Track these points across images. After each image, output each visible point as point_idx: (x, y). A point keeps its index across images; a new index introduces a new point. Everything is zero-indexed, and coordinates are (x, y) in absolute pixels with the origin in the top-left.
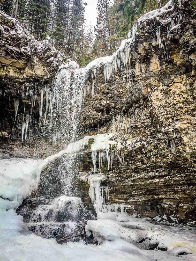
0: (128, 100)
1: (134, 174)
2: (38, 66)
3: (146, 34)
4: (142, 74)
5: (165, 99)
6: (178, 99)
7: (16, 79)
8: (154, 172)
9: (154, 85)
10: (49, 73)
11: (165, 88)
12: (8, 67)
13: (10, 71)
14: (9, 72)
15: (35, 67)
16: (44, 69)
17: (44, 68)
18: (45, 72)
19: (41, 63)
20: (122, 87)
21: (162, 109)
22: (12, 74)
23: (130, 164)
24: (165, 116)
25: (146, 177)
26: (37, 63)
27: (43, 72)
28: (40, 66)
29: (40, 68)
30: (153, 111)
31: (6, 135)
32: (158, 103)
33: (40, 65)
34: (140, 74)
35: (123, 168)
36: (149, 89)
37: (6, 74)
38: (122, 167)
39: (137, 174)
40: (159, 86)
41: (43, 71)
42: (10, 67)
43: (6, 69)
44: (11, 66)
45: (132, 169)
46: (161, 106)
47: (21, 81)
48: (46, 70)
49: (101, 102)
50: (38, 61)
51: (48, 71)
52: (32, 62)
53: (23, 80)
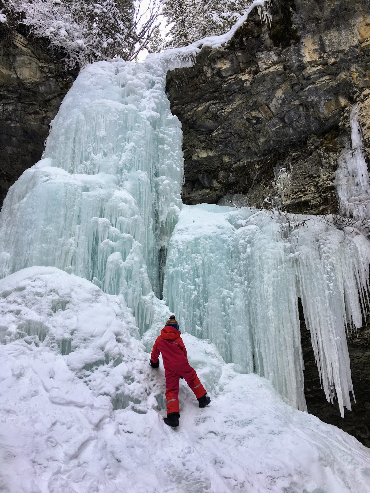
0: (272, 142)
2: (24, 58)
4: (325, 55)
9: (361, 85)
10: (53, 77)
15: (18, 58)
16: (42, 67)
17: (41, 65)
18: (44, 74)
19: (33, 53)
20: (256, 106)
26: (24, 49)
27: (39, 75)
28: (31, 59)
29: (30, 63)
33: (30, 56)
34: (320, 57)
36: (343, 101)
41: (38, 72)
48: (46, 70)
49: (191, 157)
50: (25, 47)
51: (52, 73)
52: (13, 44)
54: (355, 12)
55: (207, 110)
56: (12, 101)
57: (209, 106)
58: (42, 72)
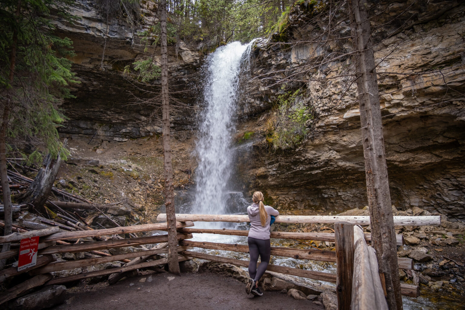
1: (292, 167)
2: (185, 52)
3: (300, 19)
5: (322, 89)
6: (333, 90)
8: (312, 164)
10: (198, 59)
11: (323, 76)
17: (193, 54)
19: (188, 48)
21: (319, 100)
24: (321, 108)
25: (305, 169)
26: (185, 49)
27: (192, 59)
28: (188, 52)
29: (188, 54)
30: (311, 102)
32: (315, 94)
34: (297, 61)
35: (283, 161)
38: (281, 160)
39: (296, 167)
40: (317, 74)
41: (192, 57)
45: (291, 162)
46: (318, 96)
48: (195, 56)
50: (185, 47)
51: (197, 57)
52: (180, 48)
53: (171, 69)
56: (183, 70)
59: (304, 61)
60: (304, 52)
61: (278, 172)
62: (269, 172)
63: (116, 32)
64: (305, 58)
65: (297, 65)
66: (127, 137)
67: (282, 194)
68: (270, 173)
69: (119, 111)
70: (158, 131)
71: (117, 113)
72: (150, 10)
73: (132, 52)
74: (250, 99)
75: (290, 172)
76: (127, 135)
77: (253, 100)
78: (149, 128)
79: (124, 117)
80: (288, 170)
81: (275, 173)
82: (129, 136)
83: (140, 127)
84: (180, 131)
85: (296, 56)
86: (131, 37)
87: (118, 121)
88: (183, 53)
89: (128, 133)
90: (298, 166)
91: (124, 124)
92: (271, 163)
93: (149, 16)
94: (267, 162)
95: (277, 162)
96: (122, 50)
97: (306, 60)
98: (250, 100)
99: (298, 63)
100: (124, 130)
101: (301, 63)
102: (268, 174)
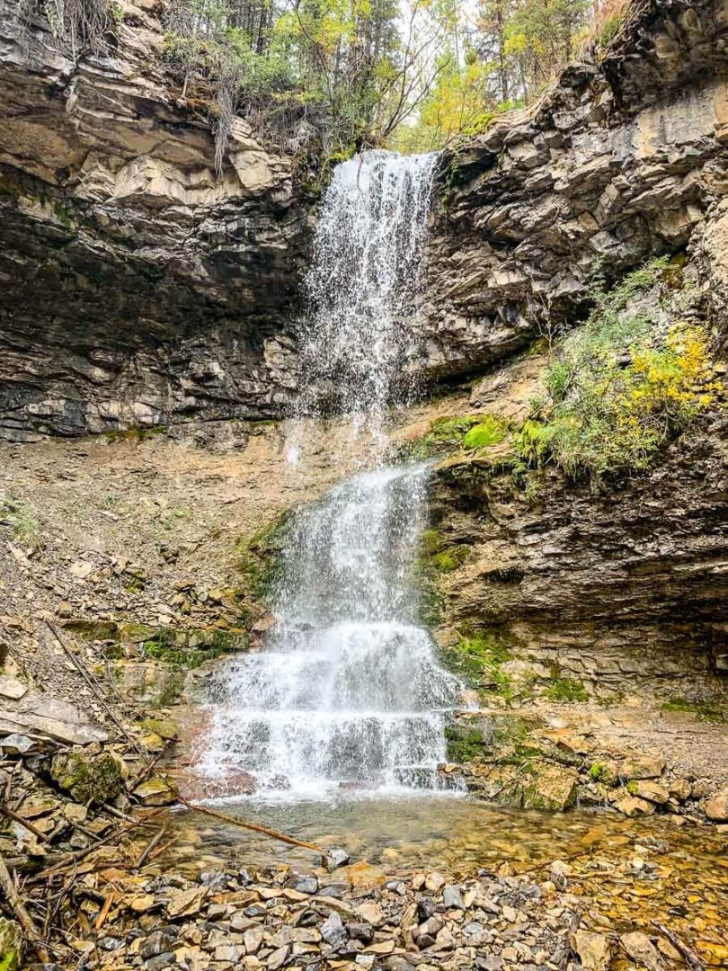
1: (630, 543)
2: (249, 155)
4: (665, 149)
7: (174, 208)
8: (716, 533)
9: (717, 192)
10: (289, 179)
12: (145, 163)
13: (150, 175)
14: (150, 179)
16: (273, 166)
17: (272, 162)
18: (276, 176)
19: (260, 144)
22: (158, 187)
23: (617, 506)
25: (680, 553)
26: (248, 142)
27: (270, 177)
28: (258, 154)
29: (257, 162)
30: (715, 296)
31: (146, 415)
33: (256, 150)
34: (659, 152)
35: (588, 520)
36: (694, 214)
37: (140, 189)
38: (581, 517)
39: (644, 543)
41: (269, 173)
42: (150, 163)
43: (137, 171)
44: (154, 158)
45: (624, 523)
47: (189, 212)
48: (278, 168)
49: (486, 282)
50: (249, 137)
51: (286, 171)
52: (230, 138)
53: (197, 210)
54: (715, 74)
55: (507, 216)
56: (236, 217)
57: (509, 211)
58: (274, 172)
59: (689, 150)
60: (689, 116)
61: (564, 560)
62: (526, 558)
63: (11, 42)
64: (695, 137)
65: (659, 167)
66: (42, 429)
67: (571, 646)
68: (533, 564)
69: (22, 343)
70: (144, 419)
71: (15, 349)
72: (143, 8)
73: (72, 139)
74: (454, 318)
75: (612, 564)
76: (41, 424)
77: (461, 323)
78: (113, 408)
79: (34, 365)
80: (607, 555)
81: (551, 564)
82: (47, 425)
83: (85, 404)
84: (215, 423)
85: (655, 135)
86: (67, 72)
87: (14, 378)
88: (240, 157)
89: (46, 416)
90: (651, 541)
91: (36, 387)
92: (537, 524)
93: (136, 26)
94: (518, 525)
95: (565, 520)
96: (36, 126)
97: (698, 145)
98: (452, 322)
99: (665, 161)
100: (33, 408)
101: (675, 157)
102: (524, 565)
